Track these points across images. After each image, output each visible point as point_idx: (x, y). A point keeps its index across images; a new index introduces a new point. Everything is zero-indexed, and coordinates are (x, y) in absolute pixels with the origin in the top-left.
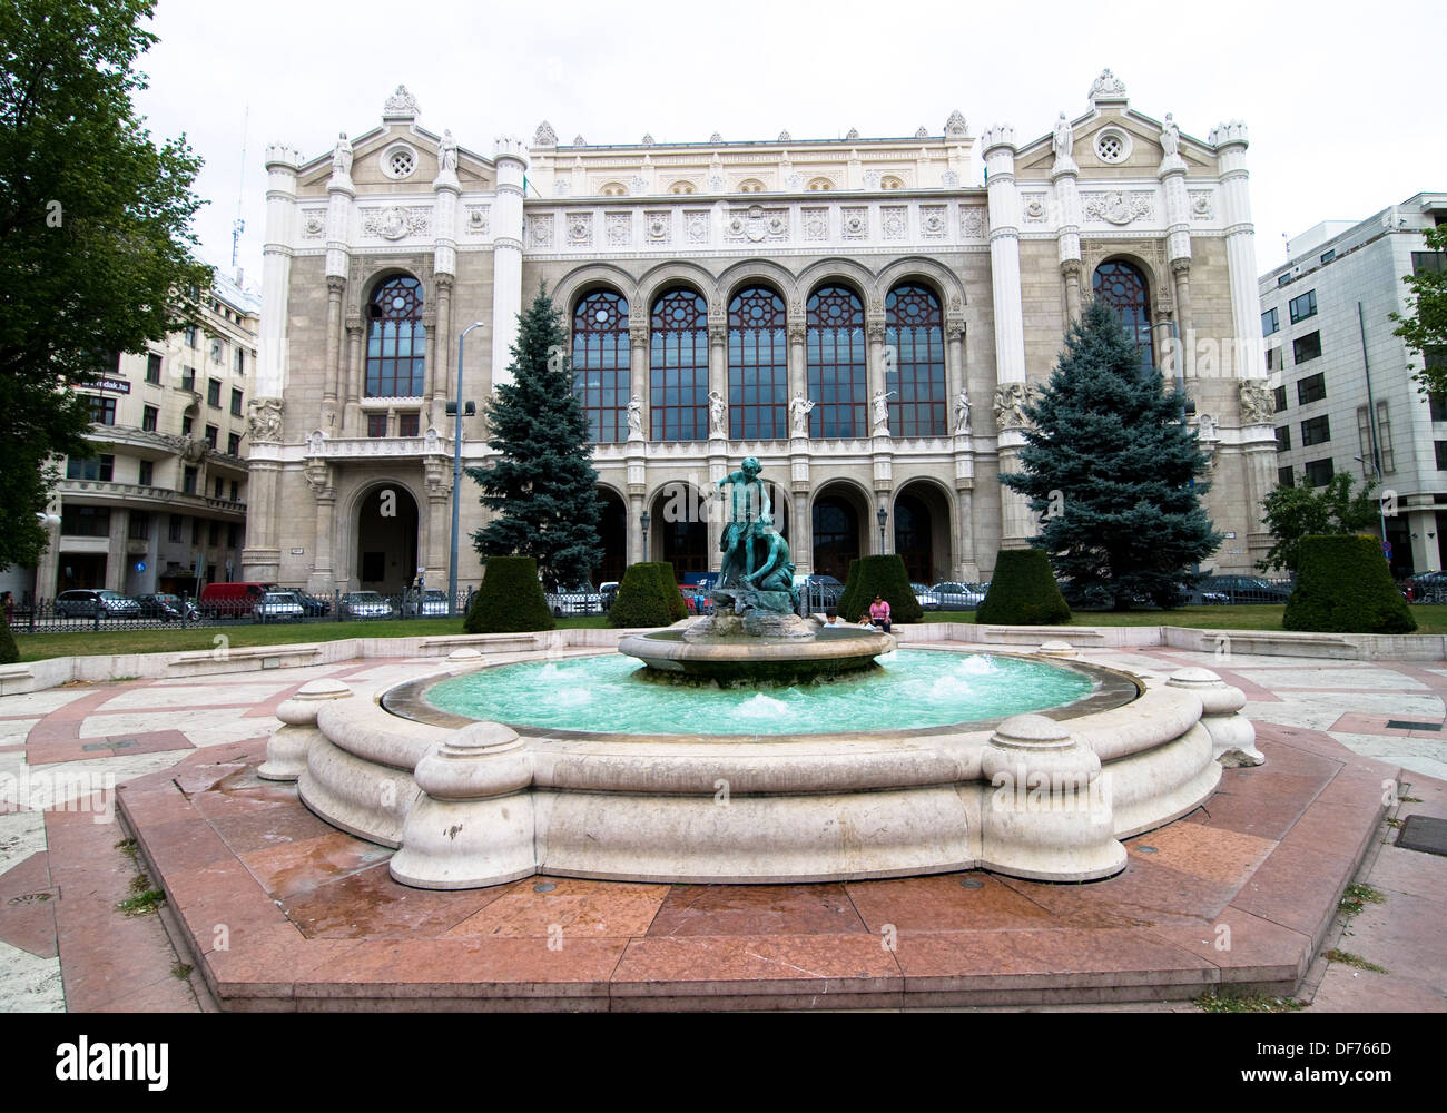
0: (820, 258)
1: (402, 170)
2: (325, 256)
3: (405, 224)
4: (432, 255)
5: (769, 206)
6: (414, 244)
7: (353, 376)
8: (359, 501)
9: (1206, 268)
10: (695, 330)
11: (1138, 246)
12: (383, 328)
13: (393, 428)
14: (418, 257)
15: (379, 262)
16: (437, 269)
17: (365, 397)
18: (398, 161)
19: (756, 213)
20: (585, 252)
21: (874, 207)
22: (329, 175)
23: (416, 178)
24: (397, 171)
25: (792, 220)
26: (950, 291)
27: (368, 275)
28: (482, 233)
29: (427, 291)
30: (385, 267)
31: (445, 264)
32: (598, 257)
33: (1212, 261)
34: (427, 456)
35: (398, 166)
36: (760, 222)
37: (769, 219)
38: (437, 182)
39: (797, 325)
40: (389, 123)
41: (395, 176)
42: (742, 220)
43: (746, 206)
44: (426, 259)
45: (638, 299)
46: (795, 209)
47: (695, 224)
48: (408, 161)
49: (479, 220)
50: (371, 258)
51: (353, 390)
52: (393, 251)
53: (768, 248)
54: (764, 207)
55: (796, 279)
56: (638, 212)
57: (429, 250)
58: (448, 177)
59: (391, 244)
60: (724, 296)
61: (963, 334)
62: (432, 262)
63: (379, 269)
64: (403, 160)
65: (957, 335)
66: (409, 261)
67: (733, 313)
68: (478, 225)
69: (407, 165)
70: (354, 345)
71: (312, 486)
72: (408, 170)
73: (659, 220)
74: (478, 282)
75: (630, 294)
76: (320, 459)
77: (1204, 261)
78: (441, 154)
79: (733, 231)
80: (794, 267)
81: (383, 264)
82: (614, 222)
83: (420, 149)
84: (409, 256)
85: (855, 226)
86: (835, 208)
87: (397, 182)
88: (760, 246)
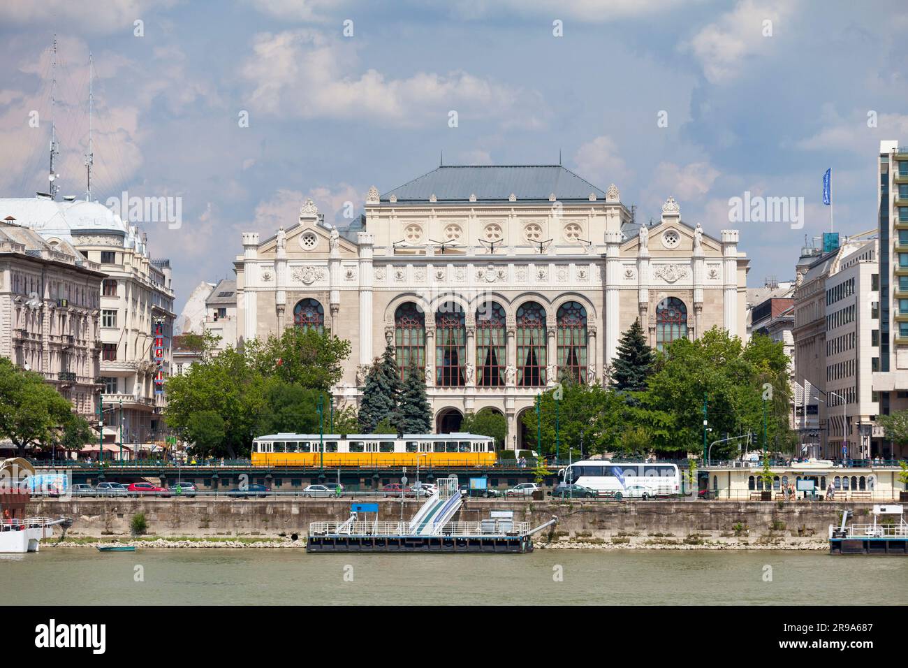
0: (523, 292)
1: (309, 243)
2: (274, 292)
4: (329, 292)
5: (498, 263)
6: (319, 285)
9: (712, 305)
11: (680, 293)
14: (322, 293)
15: (301, 295)
16: (331, 302)
18: (306, 238)
19: (491, 266)
20: (403, 286)
21: (552, 265)
23: (318, 250)
24: (306, 244)
25: (509, 270)
26: (589, 310)
27: (296, 302)
28: (352, 280)
29: (327, 312)
30: (305, 297)
31: (336, 299)
32: (409, 289)
33: (716, 301)
35: (307, 241)
36: (493, 271)
37: (497, 269)
38: (330, 255)
39: (511, 326)
40: (303, 220)
41: (306, 248)
42: (483, 270)
43: (486, 263)
44: (327, 295)
45: (430, 313)
46: (512, 265)
47: (460, 272)
48: (312, 238)
49: (350, 274)
50: (296, 292)
52: (308, 289)
53: (498, 285)
54: (495, 264)
55: (511, 303)
56: (430, 266)
57: (328, 289)
59: (307, 285)
60: (474, 312)
61: (595, 333)
62: (329, 297)
63: (301, 299)
64: (309, 238)
65: (592, 334)
66: (316, 295)
68: (350, 276)
69: (312, 241)
72: (312, 244)
73: (440, 270)
74: (351, 306)
75: (425, 310)
77: (712, 302)
78: (332, 240)
79: (479, 276)
80: (510, 296)
81: (303, 296)
82: (417, 271)
83: (320, 234)
84: (316, 292)
85: (542, 275)
86: (532, 265)
87: (307, 251)
88: (493, 284)
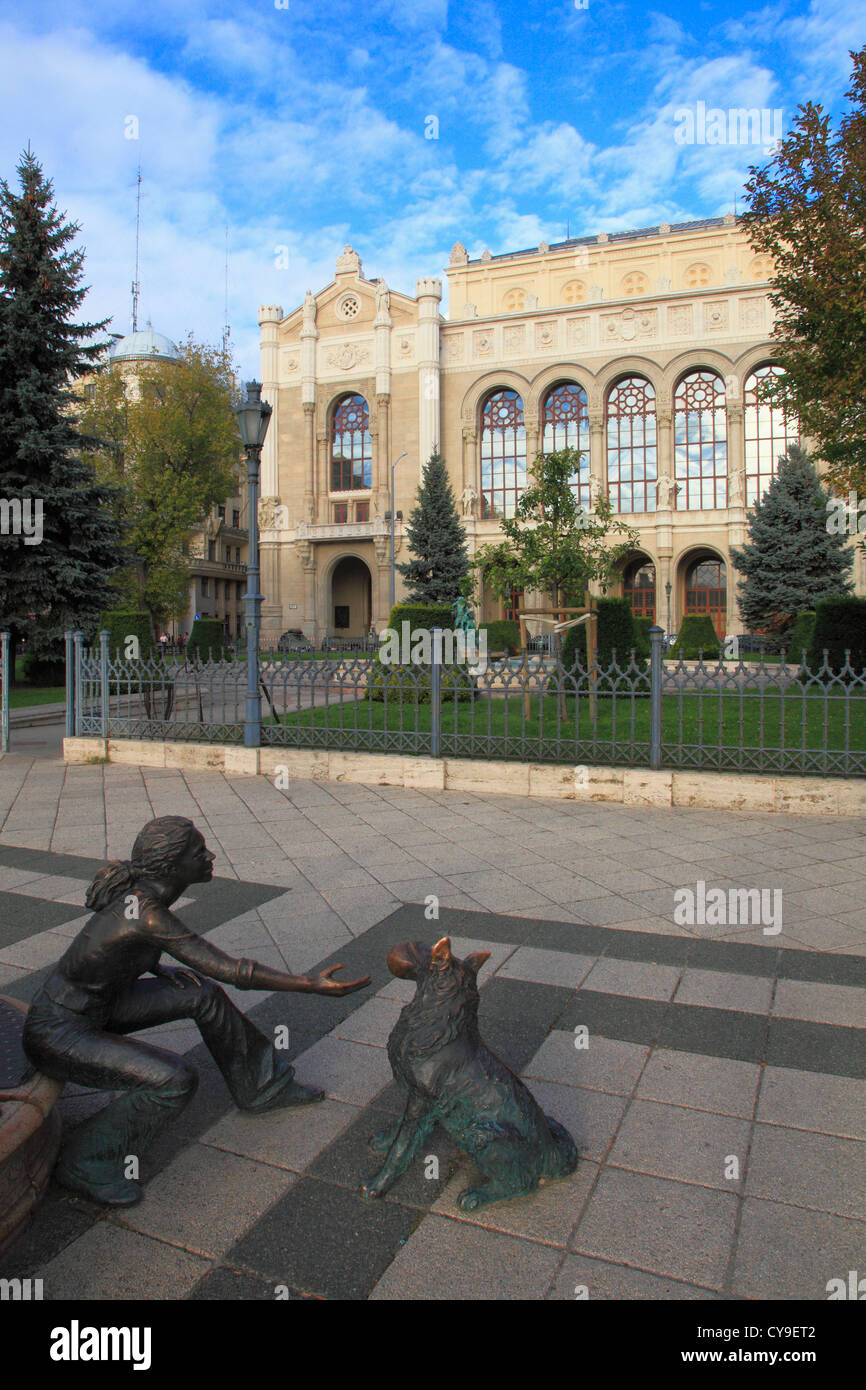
0: (684, 351)
1: (350, 312)
2: (300, 387)
3: (354, 356)
4: (374, 378)
5: (640, 307)
6: (360, 372)
7: (322, 477)
8: (331, 569)
10: (579, 420)
12: (342, 437)
13: (352, 514)
14: (365, 382)
15: (336, 388)
16: (378, 392)
17: (332, 491)
18: (347, 305)
19: (630, 314)
20: (488, 363)
21: (734, 299)
22: (301, 323)
23: (361, 317)
24: (347, 313)
25: (660, 317)
27: (331, 398)
28: (410, 357)
29: (373, 408)
30: (342, 391)
31: (383, 386)
32: (498, 365)
34: (376, 536)
35: (347, 309)
36: (632, 323)
37: (639, 319)
38: (376, 323)
39: (664, 412)
40: (340, 277)
41: (346, 318)
42: (616, 321)
43: (620, 310)
44: (370, 384)
45: (531, 396)
46: (663, 308)
47: (578, 330)
48: (355, 304)
49: (406, 347)
50: (331, 385)
51: (323, 487)
52: (347, 378)
54: (636, 309)
55: (663, 370)
56: (530, 324)
57: (371, 375)
58: (382, 316)
59: (344, 372)
60: (602, 389)
62: (374, 386)
63: (337, 393)
64: (351, 304)
66: (358, 385)
67: (611, 403)
68: (405, 351)
69: (354, 308)
70: (322, 453)
71: (301, 560)
72: (355, 312)
73: (547, 328)
74: (407, 397)
75: (524, 394)
76: (305, 540)
78: (377, 298)
79: (609, 333)
80: (662, 361)
81: (341, 389)
82: (510, 334)
83: (363, 295)
84: (359, 381)
85: (716, 319)
86: (698, 303)
87: (347, 323)
88: (632, 344)
